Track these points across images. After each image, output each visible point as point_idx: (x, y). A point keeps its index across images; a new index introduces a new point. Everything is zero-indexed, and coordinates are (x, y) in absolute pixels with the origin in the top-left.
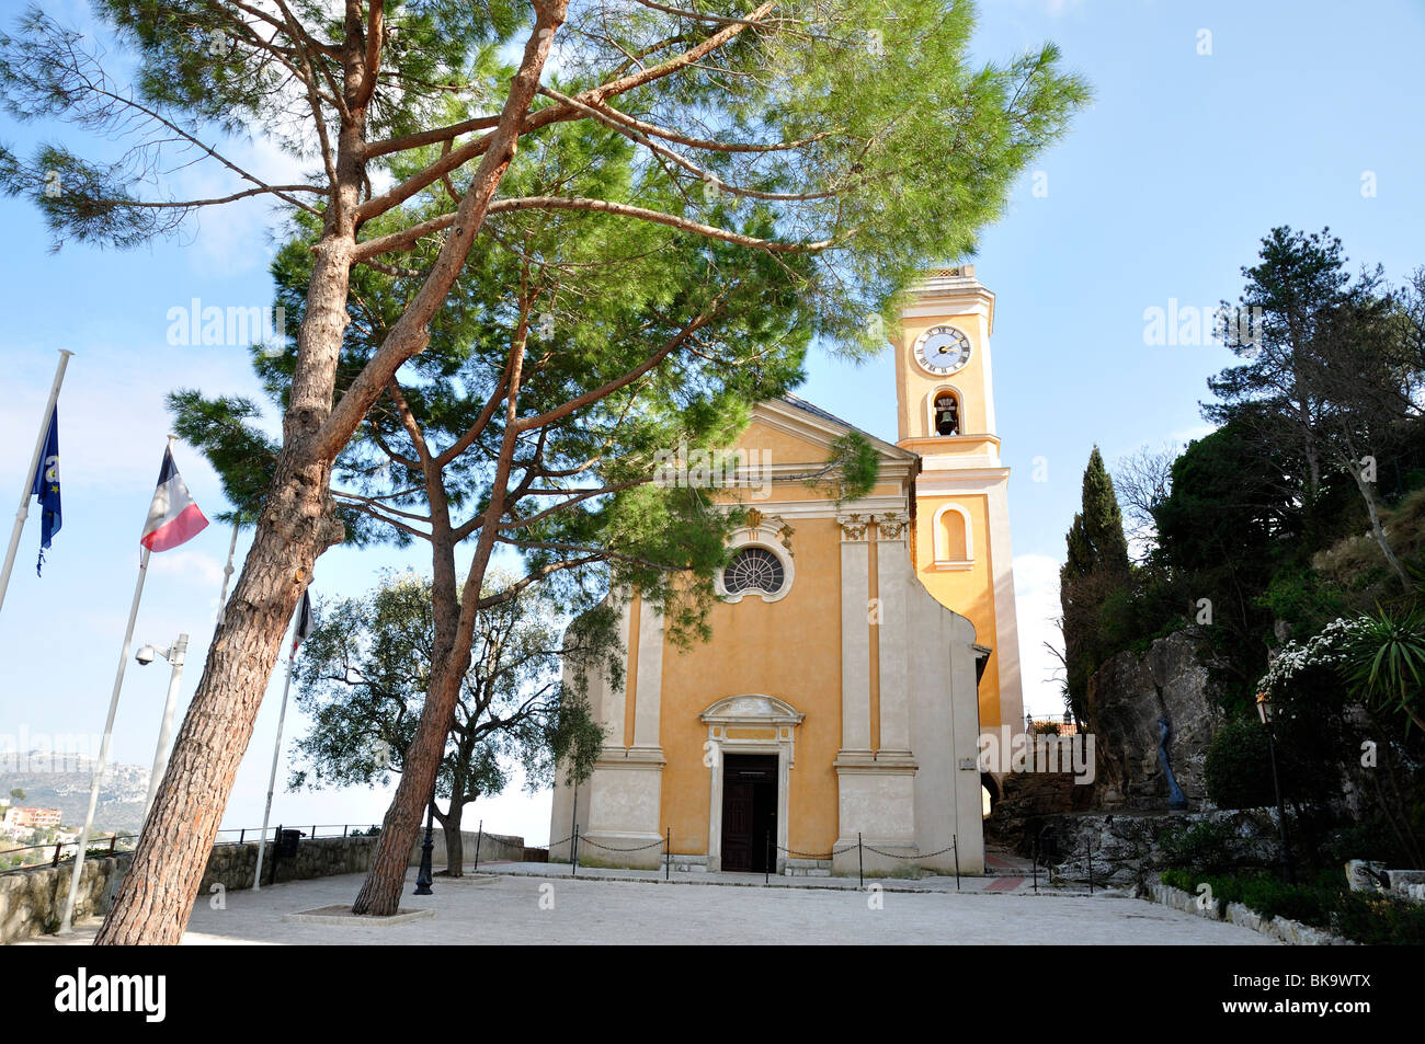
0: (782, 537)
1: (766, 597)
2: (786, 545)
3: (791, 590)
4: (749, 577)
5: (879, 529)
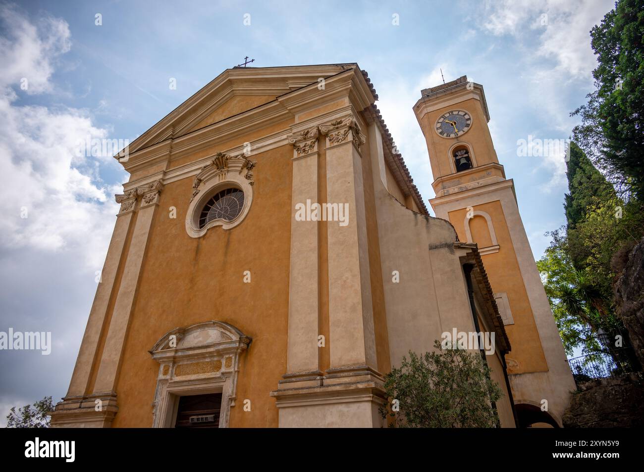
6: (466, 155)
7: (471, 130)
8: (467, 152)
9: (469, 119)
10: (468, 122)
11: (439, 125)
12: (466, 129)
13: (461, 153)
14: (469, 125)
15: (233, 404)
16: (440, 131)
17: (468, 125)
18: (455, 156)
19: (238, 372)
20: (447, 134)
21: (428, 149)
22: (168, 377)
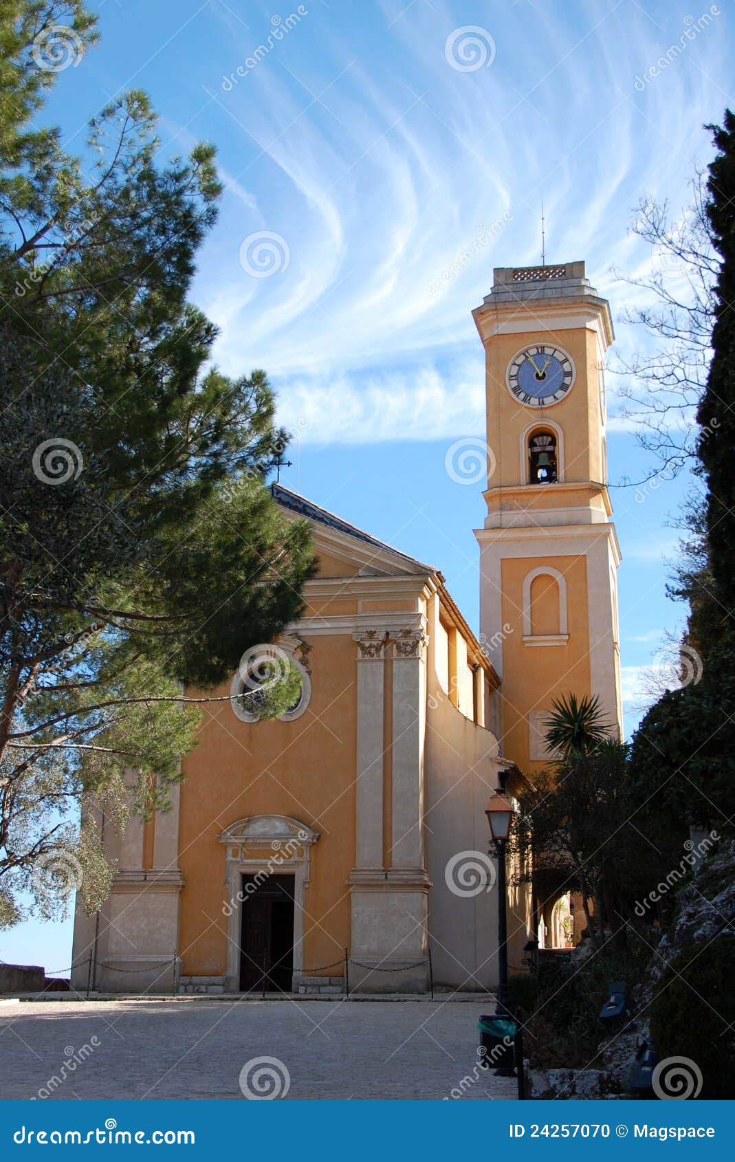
5: (394, 646)
6: (550, 448)
8: (553, 442)
9: (569, 374)
10: (567, 380)
11: (514, 370)
12: (560, 394)
14: (567, 386)
15: (307, 886)
16: (514, 384)
17: (564, 387)
18: (532, 444)
19: (310, 861)
20: (526, 396)
21: (487, 416)
22: (239, 859)
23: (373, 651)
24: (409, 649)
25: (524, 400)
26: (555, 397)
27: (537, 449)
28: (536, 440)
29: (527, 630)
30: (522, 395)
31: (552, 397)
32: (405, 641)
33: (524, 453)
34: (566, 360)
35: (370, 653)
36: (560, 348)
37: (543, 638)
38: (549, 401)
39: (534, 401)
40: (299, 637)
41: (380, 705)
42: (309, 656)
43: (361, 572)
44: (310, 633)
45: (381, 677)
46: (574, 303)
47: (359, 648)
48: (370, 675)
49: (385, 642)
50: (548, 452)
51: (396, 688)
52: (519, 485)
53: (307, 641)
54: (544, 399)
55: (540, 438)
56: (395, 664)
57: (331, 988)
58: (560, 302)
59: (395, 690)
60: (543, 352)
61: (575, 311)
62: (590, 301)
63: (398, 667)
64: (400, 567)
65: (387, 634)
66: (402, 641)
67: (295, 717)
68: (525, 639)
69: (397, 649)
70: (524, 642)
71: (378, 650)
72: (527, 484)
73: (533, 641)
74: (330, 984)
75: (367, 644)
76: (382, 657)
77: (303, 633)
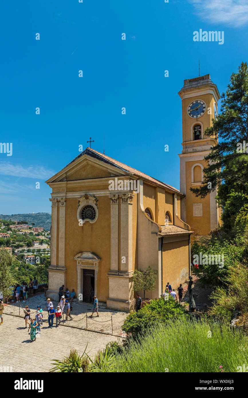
0: (95, 202)
1: (91, 222)
2: (96, 205)
3: (98, 219)
4: (88, 215)
5: (121, 199)
6: (199, 130)
7: (205, 115)
8: (200, 128)
10: (204, 109)
12: (202, 114)
13: (197, 128)
16: (189, 112)
17: (203, 112)
18: (195, 129)
23: (115, 201)
24: (125, 200)
25: (192, 117)
26: (201, 115)
27: (196, 130)
28: (195, 128)
29: (193, 181)
30: (192, 115)
31: (200, 115)
32: (124, 198)
33: (192, 132)
34: (204, 104)
35: (114, 201)
36: (202, 100)
37: (197, 183)
38: (199, 116)
39: (195, 116)
40: (95, 197)
41: (117, 219)
42: (97, 203)
43: (112, 175)
44: (98, 195)
45: (117, 210)
46: (206, 87)
47: (111, 200)
48: (114, 209)
49: (118, 198)
50: (199, 131)
51: (122, 214)
52: (191, 141)
53: (97, 198)
54: (198, 116)
55: (197, 127)
56: (121, 205)
57: (103, 307)
58: (202, 87)
59: (121, 214)
60: (197, 102)
61: (206, 89)
62: (210, 85)
63: (123, 206)
64: (122, 173)
65: (119, 195)
66: (123, 198)
67: (94, 222)
68: (192, 184)
69: (122, 200)
70: (192, 185)
71: (116, 201)
72: (193, 140)
73: (194, 184)
74: (103, 306)
75: (113, 199)
76: (118, 203)
77: (96, 196)
